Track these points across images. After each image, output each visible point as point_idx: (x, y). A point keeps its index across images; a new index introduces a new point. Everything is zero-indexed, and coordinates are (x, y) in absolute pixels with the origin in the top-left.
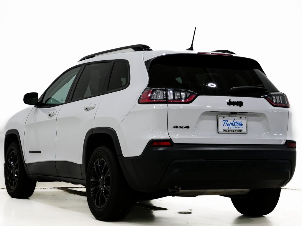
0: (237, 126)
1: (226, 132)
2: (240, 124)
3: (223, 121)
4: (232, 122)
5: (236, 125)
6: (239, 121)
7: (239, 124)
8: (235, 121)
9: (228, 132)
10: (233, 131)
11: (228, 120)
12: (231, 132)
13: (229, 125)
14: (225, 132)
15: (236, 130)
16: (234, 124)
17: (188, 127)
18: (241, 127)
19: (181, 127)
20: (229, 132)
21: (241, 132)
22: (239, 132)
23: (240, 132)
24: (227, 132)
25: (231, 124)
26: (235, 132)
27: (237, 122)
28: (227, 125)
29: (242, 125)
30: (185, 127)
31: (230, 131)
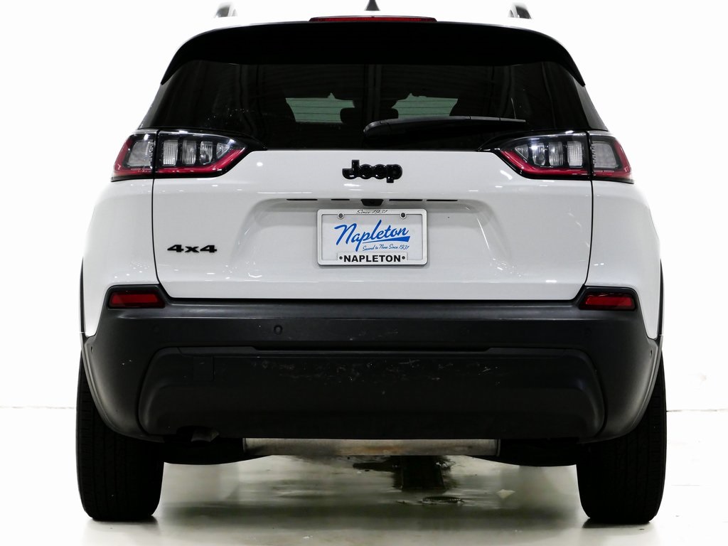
0: (387, 244)
1: (347, 263)
2: (401, 235)
3: (336, 228)
4: (370, 229)
5: (384, 238)
6: (397, 227)
7: (397, 236)
8: (383, 228)
9: (355, 263)
10: (371, 258)
11: (355, 225)
12: (364, 262)
13: (360, 241)
14: (342, 262)
15: (382, 257)
16: (377, 237)
17: (212, 249)
18: (402, 247)
19: (192, 249)
20: (359, 263)
21: (403, 262)
22: (395, 262)
23: (397, 263)
24: (350, 262)
25: (369, 236)
26: (380, 263)
27: (389, 229)
28: (353, 241)
29: (407, 239)
30: (204, 249)
31: (361, 258)
